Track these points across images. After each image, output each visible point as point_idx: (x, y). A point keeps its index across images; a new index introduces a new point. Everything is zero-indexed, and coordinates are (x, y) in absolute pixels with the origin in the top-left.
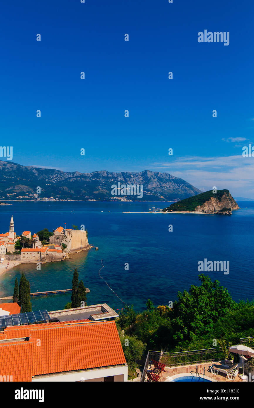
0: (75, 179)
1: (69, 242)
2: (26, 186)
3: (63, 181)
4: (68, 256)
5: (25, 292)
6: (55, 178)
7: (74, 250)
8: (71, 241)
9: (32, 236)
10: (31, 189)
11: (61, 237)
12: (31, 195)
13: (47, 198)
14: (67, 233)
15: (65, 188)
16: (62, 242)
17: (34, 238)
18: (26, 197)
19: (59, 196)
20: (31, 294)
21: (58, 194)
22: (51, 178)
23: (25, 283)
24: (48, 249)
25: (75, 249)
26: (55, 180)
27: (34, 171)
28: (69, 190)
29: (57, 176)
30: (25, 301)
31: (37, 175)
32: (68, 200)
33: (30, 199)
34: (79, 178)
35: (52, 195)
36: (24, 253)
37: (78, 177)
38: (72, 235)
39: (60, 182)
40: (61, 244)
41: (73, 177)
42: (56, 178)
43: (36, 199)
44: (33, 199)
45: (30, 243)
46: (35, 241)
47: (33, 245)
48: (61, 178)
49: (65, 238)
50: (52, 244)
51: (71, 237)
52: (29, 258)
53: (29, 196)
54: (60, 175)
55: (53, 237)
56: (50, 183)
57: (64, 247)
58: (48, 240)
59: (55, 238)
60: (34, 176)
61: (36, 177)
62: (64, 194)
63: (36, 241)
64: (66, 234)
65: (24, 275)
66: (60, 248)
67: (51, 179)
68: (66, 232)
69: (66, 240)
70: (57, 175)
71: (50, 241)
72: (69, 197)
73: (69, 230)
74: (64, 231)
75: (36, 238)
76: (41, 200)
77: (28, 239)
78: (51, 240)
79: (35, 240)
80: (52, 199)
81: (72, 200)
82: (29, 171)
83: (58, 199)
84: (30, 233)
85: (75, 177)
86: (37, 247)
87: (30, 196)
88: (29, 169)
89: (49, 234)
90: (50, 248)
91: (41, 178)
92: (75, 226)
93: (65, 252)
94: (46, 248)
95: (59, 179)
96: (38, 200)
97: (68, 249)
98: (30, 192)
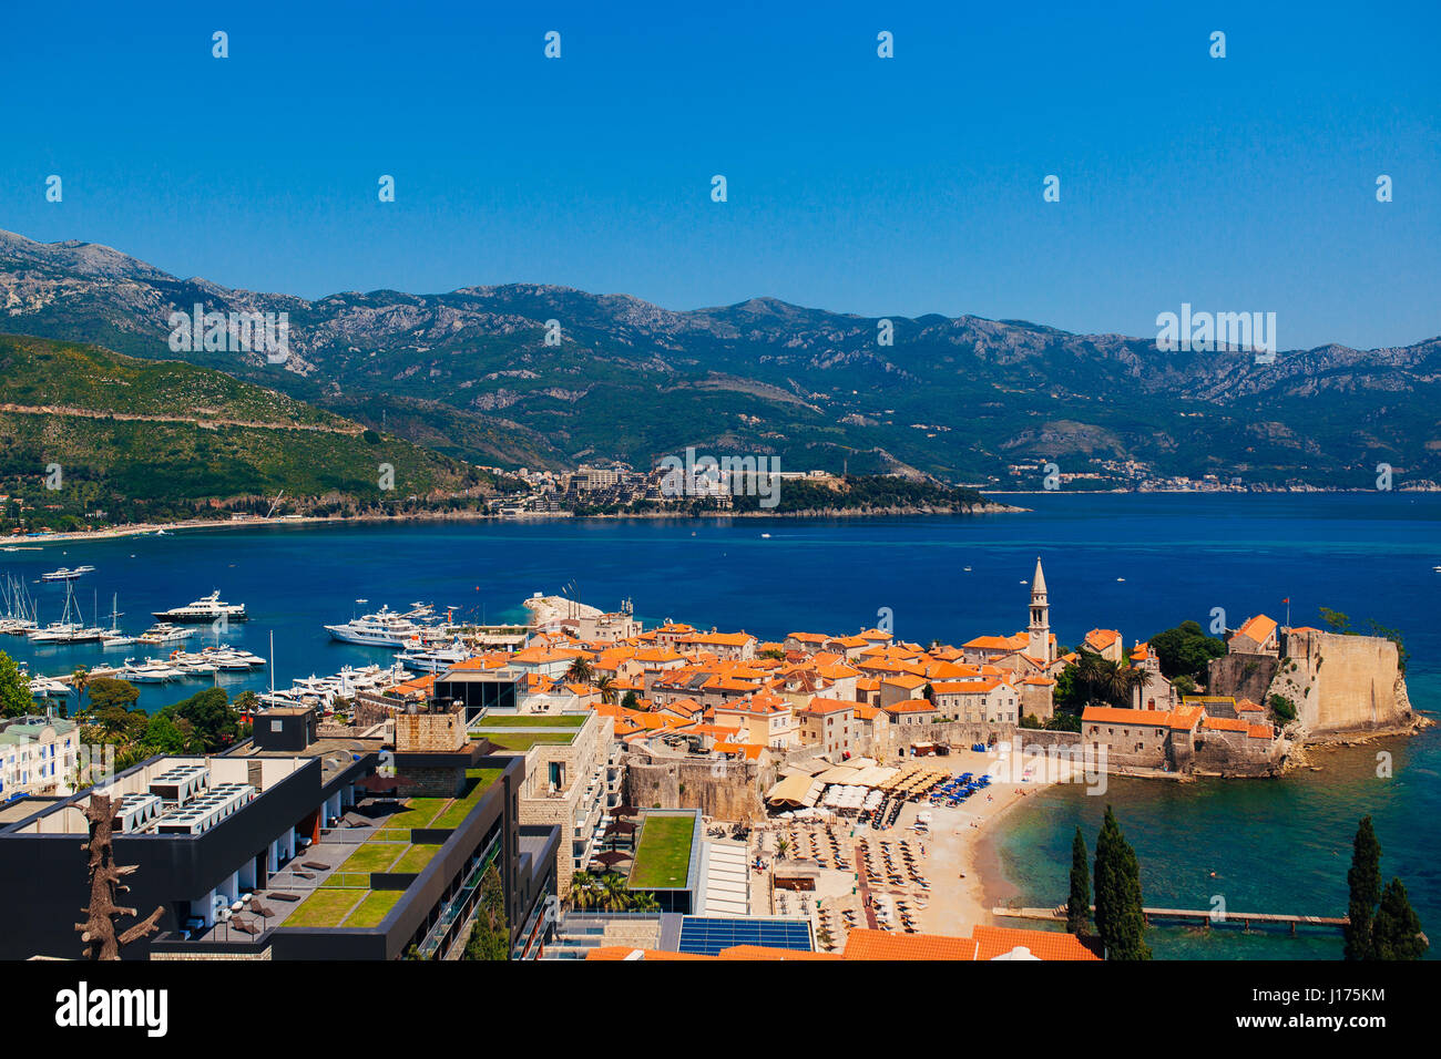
0: (1325, 382)
1: (1307, 691)
2: (1090, 428)
3: (1264, 394)
4: (1300, 757)
5: (1121, 895)
6: (1222, 381)
7: (1332, 732)
8: (1315, 686)
9: (1128, 651)
10: (1111, 441)
11: (1266, 665)
12: (1111, 465)
13: (1186, 480)
14: (1294, 645)
15: (1277, 429)
16: (1273, 691)
17: (1140, 665)
18: (1091, 475)
19: (1244, 467)
20: (1145, 910)
21: (1241, 460)
22: (1206, 382)
23: (1121, 856)
24: (1204, 715)
25: (1340, 729)
26: (1223, 393)
27: (1125, 355)
28: (1293, 438)
29: (1235, 372)
30: (1123, 934)
31: (1136, 370)
32: (1293, 489)
33: (1111, 484)
34: (1347, 378)
35: (1213, 464)
36: (1096, 729)
37: (1342, 370)
38: (1321, 660)
39: (1250, 399)
40: (1268, 697)
41: (1313, 377)
42: (1227, 384)
43: (1137, 483)
44: (1122, 485)
45: (1120, 685)
46: (1141, 678)
47: (1136, 692)
48: (1256, 379)
49: (1287, 672)
50: (1220, 693)
51: (1318, 666)
52: (1119, 749)
53: (1103, 473)
54: (1248, 367)
55: (1228, 662)
56: (1194, 406)
57: (1283, 712)
58: (1204, 679)
59: (1235, 667)
60: (1124, 377)
61: (1135, 381)
62: (1270, 461)
63: (1148, 674)
64: (1292, 652)
65: (1115, 819)
66: (1264, 719)
67: (1207, 388)
68: (1291, 640)
69: (1289, 682)
70: (1230, 368)
71: (1213, 682)
72: (1299, 473)
73: (1303, 632)
74: (1282, 639)
75: (1149, 661)
76: (1158, 487)
77: (1113, 665)
78: (1215, 675)
79: (1142, 671)
80: (1210, 485)
81: (1310, 489)
82: (1100, 355)
83: (1242, 485)
84: (1119, 641)
85: (1321, 376)
86: (1152, 704)
87: (1110, 472)
88: (1100, 347)
89: (1206, 647)
90: (1215, 711)
91: (1155, 384)
92: (1330, 615)
93: (1289, 736)
94: (1195, 713)
95: (1241, 386)
96: (1145, 487)
97: (1304, 724)
98: (1107, 454)
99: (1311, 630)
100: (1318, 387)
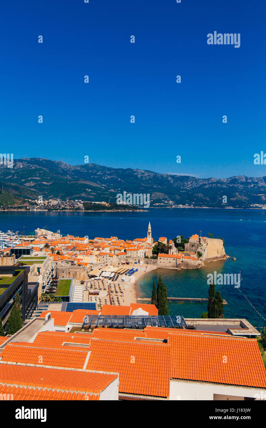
0: (210, 185)
1: (205, 250)
2: (162, 194)
3: (198, 187)
4: (203, 265)
6: (190, 184)
7: (210, 259)
8: (206, 249)
9: (168, 242)
10: (166, 197)
11: (196, 245)
12: (166, 202)
13: (182, 205)
14: (202, 241)
15: (200, 195)
16: (198, 250)
17: (170, 245)
18: (162, 204)
19: (194, 203)
20: (168, 298)
21: (193, 202)
22: (186, 185)
23: (162, 287)
24: (183, 255)
25: (211, 258)
26: (190, 187)
27: (169, 178)
28: (204, 197)
29: (192, 183)
31: (172, 182)
32: (203, 208)
33: (166, 206)
34: (215, 185)
35: (187, 202)
36: (161, 258)
37: (214, 183)
38: (208, 244)
39: (195, 188)
40: (197, 252)
41: (208, 184)
42: (191, 185)
43: (172, 206)
44: (168, 206)
45: (166, 249)
46: (170, 248)
47: (169, 251)
48: (196, 184)
49: (201, 246)
50: (187, 251)
51: (207, 245)
52: (166, 263)
53: (164, 203)
54: (195, 182)
55: (189, 244)
56: (184, 190)
57: (200, 255)
58: (184, 247)
59: (190, 245)
60: (169, 183)
61: (172, 184)
62: (199, 202)
63: (172, 247)
64: (202, 242)
66: (195, 256)
67: (186, 186)
68: (201, 239)
69: (201, 248)
70: (191, 182)
71: (185, 248)
72: (205, 204)
73: (204, 238)
74: (200, 239)
75: (172, 244)
76: (176, 207)
77: (164, 245)
78: (186, 247)
79: (171, 246)
80: (187, 207)
81: (207, 208)
82: (165, 178)
83: (193, 206)
84: (166, 239)
85: (209, 184)
86: (173, 253)
87: (166, 203)
88: (165, 176)
89: (184, 241)
90: (186, 255)
91: (175, 185)
92: (210, 234)
93: (201, 260)
94: (182, 255)
95: (193, 186)
96: (173, 207)
97: (204, 258)
98: (166, 199)
99: (206, 237)
100: (209, 186)
